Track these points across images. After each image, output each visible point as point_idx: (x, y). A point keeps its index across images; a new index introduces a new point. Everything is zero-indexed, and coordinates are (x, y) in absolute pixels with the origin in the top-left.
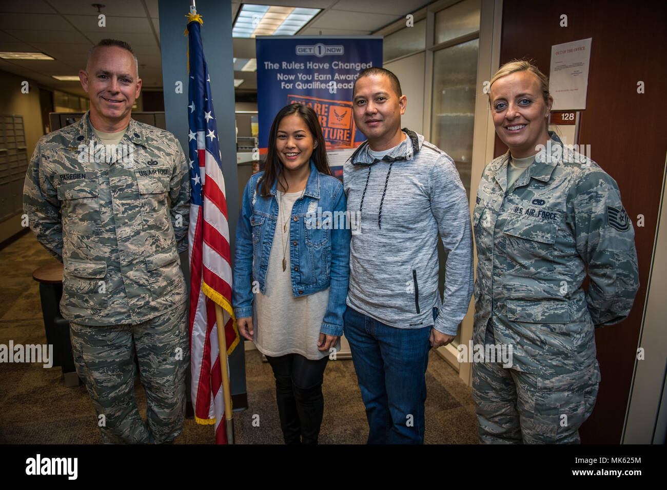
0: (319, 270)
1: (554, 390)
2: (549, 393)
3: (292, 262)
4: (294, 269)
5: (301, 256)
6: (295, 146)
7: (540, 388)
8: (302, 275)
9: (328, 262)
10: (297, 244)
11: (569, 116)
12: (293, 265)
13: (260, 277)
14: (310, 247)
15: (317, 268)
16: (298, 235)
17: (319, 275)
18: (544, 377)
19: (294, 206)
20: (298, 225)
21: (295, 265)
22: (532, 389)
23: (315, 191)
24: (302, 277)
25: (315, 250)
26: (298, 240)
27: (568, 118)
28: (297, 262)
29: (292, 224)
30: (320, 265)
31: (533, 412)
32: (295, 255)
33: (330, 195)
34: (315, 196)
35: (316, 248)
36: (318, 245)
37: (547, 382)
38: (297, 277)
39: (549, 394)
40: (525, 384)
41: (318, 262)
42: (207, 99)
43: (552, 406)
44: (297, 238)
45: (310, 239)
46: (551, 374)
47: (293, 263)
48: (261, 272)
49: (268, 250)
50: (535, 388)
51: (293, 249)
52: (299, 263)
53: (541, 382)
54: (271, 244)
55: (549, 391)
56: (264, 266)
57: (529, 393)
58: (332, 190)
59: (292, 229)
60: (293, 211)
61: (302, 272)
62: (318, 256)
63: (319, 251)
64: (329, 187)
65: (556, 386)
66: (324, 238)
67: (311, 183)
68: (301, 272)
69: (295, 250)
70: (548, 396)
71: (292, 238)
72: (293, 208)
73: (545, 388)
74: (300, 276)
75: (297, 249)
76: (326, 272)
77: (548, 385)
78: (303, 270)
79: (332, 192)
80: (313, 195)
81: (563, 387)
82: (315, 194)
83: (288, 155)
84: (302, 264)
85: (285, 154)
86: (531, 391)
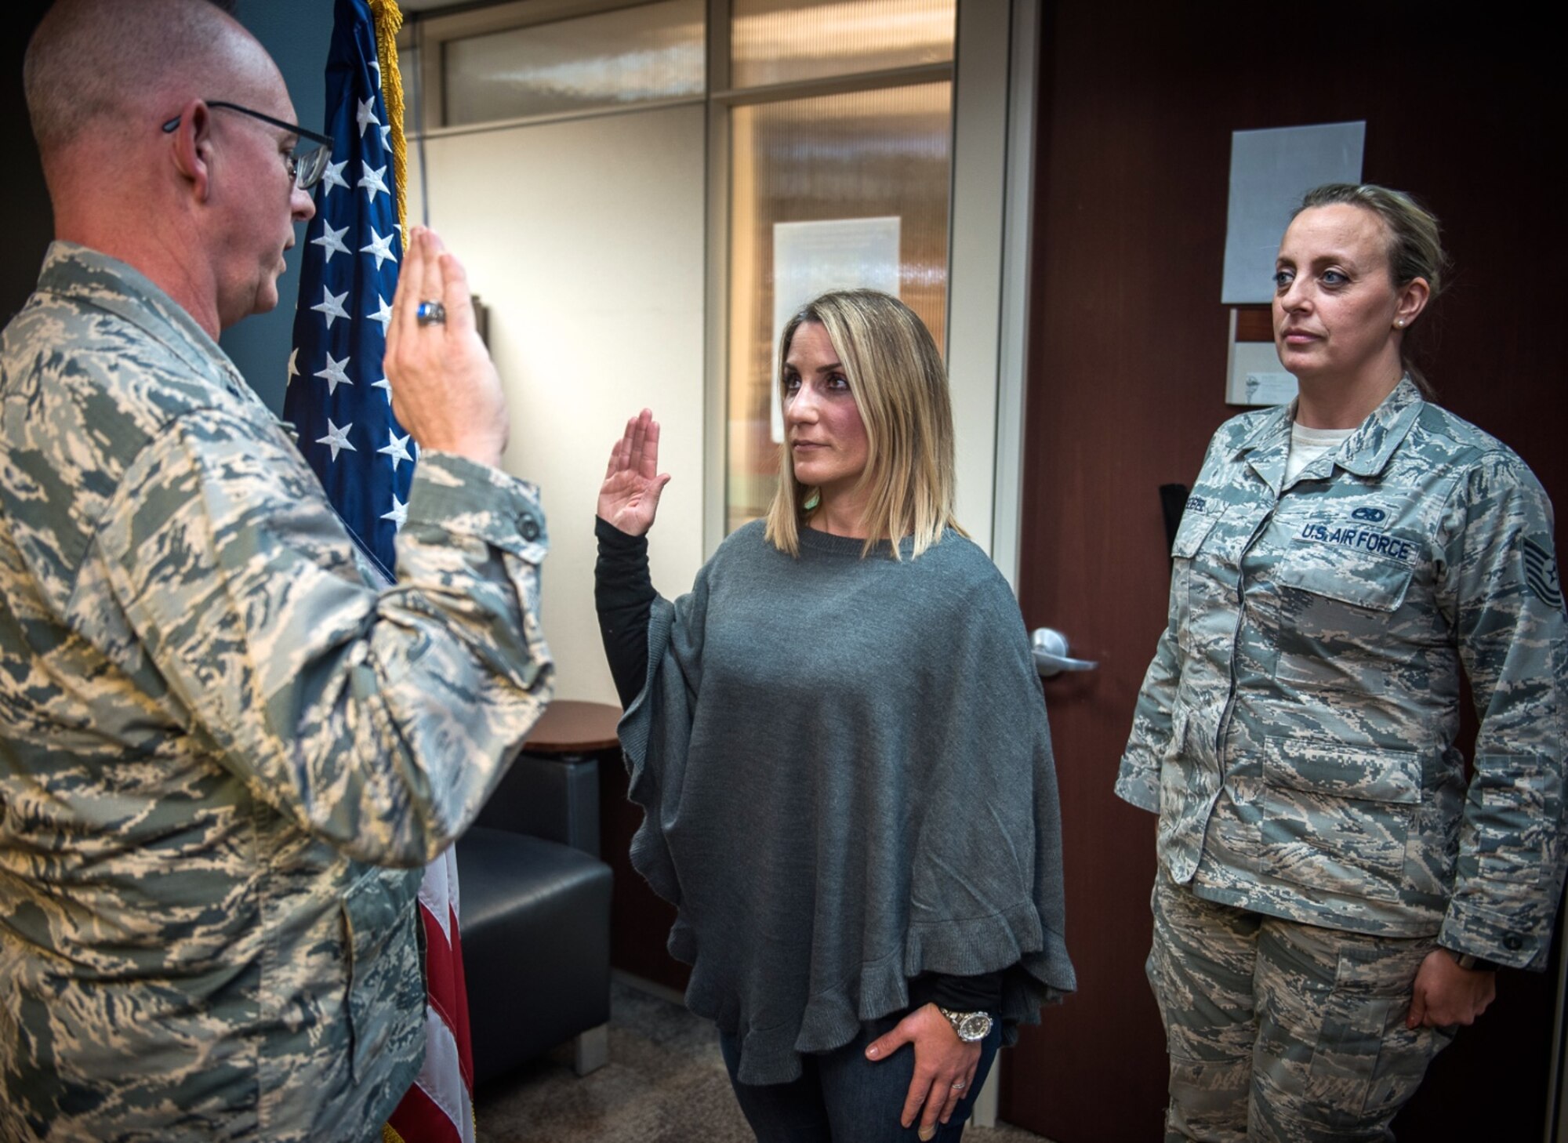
1: (1375, 991)
2: (1362, 996)
7: (1342, 983)
18: (1358, 958)
22: (1320, 986)
31: (1313, 1044)
39: (1362, 1000)
40: (1299, 973)
43: (1365, 1031)
50: (1328, 982)
53: (1347, 969)
55: (1365, 993)
57: (1308, 995)
65: (1382, 980)
70: (1361, 1004)
73: (1356, 984)
77: (1363, 978)
81: (1398, 984)
86: (1314, 991)
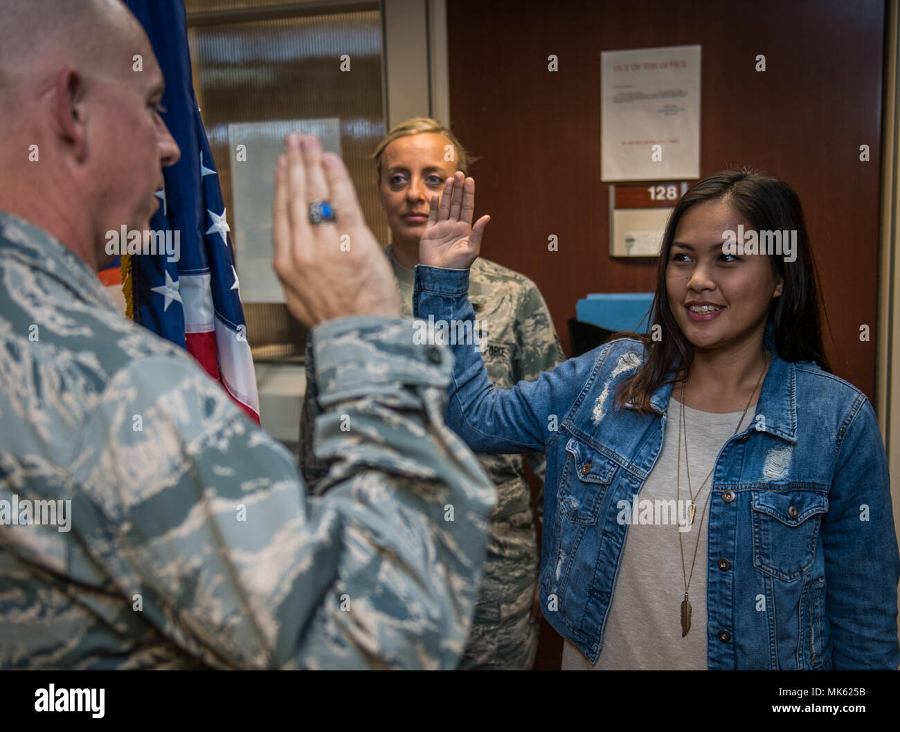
0: (791, 644)
3: (712, 614)
4: (719, 636)
5: (740, 600)
6: (710, 284)
8: (740, 655)
9: (815, 619)
10: (729, 567)
11: (666, 192)
12: (715, 623)
13: (589, 620)
14: (767, 577)
15: (784, 637)
16: (732, 543)
17: (790, 657)
18: (509, 601)
19: (722, 456)
20: (733, 513)
21: (721, 625)
23: (783, 419)
24: (741, 660)
25: (780, 587)
26: (732, 556)
27: (665, 195)
28: (727, 618)
29: (716, 510)
30: (793, 626)
32: (722, 595)
33: (829, 434)
34: (783, 431)
35: (786, 581)
36: (790, 573)
37: (513, 607)
38: (725, 660)
41: (788, 620)
42: (206, 171)
44: (731, 550)
45: (767, 556)
46: (516, 592)
47: (714, 619)
48: (591, 607)
49: (613, 554)
51: (717, 578)
52: (733, 620)
54: (620, 540)
56: (601, 593)
58: (834, 417)
59: (715, 524)
60: (717, 471)
61: (741, 647)
62: (789, 603)
63: (792, 591)
64: (825, 409)
66: (807, 553)
67: (772, 393)
68: (736, 646)
69: (722, 582)
71: (715, 550)
72: (718, 463)
74: (735, 657)
75: (728, 580)
76: (809, 649)
78: (741, 641)
79: (834, 424)
80: (776, 428)
82: (783, 426)
83: (694, 308)
84: (741, 624)
85: (688, 306)
